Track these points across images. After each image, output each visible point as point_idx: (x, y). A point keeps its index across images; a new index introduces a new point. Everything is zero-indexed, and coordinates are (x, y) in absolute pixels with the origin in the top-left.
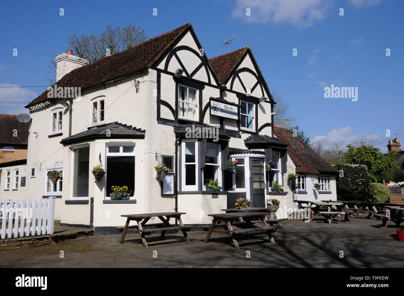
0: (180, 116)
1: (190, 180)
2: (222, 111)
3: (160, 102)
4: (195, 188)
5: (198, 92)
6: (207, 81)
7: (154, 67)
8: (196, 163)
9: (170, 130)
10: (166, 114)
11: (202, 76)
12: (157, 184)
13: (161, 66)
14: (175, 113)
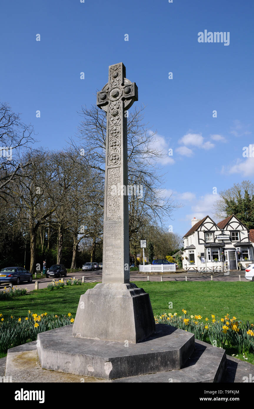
0: (207, 242)
1: (209, 259)
2: (222, 238)
3: (199, 239)
4: (210, 261)
5: (213, 234)
6: (216, 230)
7: (196, 230)
8: (210, 254)
9: (203, 246)
10: (201, 242)
11: (214, 229)
12: (200, 260)
13: (199, 230)
14: (205, 241)
